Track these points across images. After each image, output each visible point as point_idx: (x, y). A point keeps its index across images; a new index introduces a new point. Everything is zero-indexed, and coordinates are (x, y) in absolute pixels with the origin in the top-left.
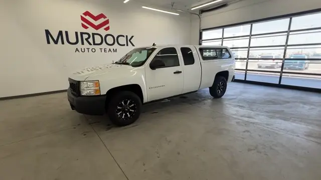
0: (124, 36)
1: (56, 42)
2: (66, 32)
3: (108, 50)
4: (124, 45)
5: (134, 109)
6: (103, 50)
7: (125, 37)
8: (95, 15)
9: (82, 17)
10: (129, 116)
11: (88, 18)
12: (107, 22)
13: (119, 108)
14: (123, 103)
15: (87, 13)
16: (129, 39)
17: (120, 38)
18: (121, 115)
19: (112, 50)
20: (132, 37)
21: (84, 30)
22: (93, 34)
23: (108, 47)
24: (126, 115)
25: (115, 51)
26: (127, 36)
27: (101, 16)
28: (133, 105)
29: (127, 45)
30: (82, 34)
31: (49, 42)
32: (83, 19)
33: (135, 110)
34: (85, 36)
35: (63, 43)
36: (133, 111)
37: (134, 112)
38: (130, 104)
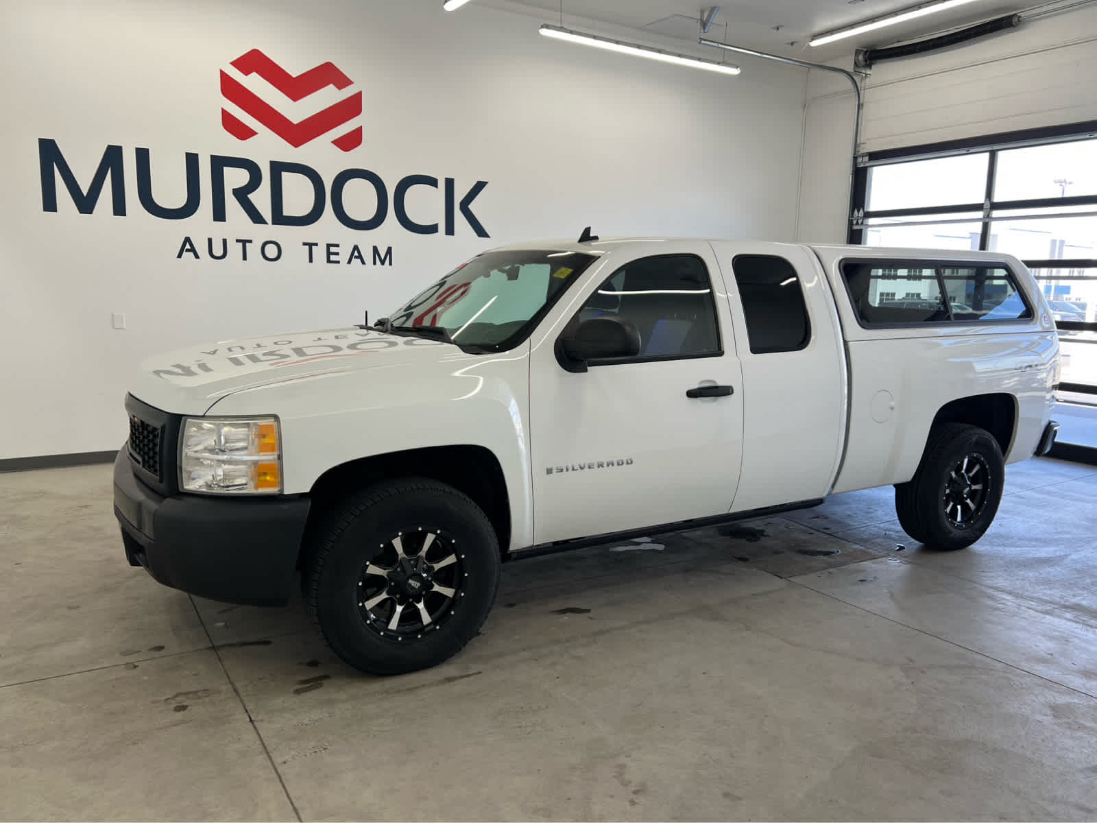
0: (432, 182)
1: (86, 204)
2: (143, 156)
3: (344, 256)
4: (432, 229)
5: (459, 586)
6: (320, 253)
7: (442, 184)
8: (295, 68)
9: (225, 77)
10: (426, 618)
11: (255, 84)
12: (352, 107)
13: (373, 570)
14: (397, 543)
15: (253, 62)
16: (459, 197)
17: (412, 193)
18: (385, 610)
19: (368, 255)
20: (480, 186)
21: (232, 147)
22: (278, 168)
23: (347, 238)
24: (411, 616)
25: (384, 257)
26: (450, 183)
27: (326, 75)
28: (451, 559)
29: (450, 230)
30: (219, 163)
31: (50, 203)
32: (230, 88)
33: (458, 589)
34: (235, 178)
35: (120, 208)
36: (449, 592)
37: (454, 602)
38: (435, 554)
